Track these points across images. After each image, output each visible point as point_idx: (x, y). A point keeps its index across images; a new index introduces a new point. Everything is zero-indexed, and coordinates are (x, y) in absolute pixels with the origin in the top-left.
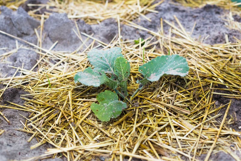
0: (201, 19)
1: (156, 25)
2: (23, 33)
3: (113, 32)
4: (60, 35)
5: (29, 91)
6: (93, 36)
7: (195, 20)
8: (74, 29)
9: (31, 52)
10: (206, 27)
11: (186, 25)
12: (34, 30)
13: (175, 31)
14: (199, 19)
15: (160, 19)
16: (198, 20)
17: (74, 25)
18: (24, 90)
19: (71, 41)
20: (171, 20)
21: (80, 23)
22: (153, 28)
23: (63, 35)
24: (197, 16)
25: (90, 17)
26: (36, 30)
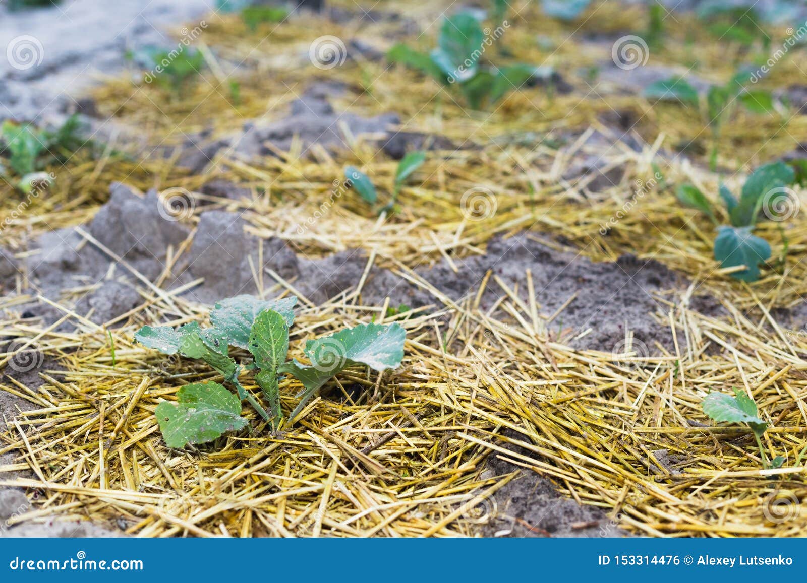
0: (596, 289)
1: (468, 283)
2: (136, 250)
3: (344, 280)
4: (212, 264)
5: (69, 365)
6: (293, 284)
7: (579, 288)
8: (252, 256)
9: (127, 290)
10: (599, 310)
11: (549, 298)
12: (166, 247)
13: (509, 308)
14: (591, 289)
15: (484, 272)
16: (586, 291)
17: (256, 248)
18: (60, 361)
19: (236, 285)
20: (514, 279)
21: (271, 246)
22: (457, 290)
23: (220, 266)
24: (590, 281)
25: (320, 242)
26: (170, 250)
